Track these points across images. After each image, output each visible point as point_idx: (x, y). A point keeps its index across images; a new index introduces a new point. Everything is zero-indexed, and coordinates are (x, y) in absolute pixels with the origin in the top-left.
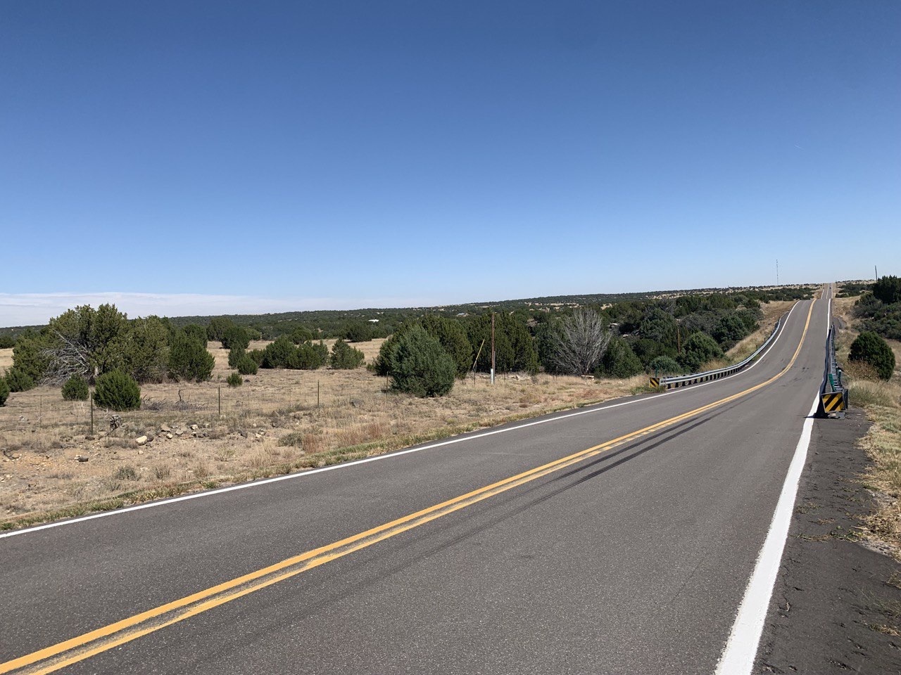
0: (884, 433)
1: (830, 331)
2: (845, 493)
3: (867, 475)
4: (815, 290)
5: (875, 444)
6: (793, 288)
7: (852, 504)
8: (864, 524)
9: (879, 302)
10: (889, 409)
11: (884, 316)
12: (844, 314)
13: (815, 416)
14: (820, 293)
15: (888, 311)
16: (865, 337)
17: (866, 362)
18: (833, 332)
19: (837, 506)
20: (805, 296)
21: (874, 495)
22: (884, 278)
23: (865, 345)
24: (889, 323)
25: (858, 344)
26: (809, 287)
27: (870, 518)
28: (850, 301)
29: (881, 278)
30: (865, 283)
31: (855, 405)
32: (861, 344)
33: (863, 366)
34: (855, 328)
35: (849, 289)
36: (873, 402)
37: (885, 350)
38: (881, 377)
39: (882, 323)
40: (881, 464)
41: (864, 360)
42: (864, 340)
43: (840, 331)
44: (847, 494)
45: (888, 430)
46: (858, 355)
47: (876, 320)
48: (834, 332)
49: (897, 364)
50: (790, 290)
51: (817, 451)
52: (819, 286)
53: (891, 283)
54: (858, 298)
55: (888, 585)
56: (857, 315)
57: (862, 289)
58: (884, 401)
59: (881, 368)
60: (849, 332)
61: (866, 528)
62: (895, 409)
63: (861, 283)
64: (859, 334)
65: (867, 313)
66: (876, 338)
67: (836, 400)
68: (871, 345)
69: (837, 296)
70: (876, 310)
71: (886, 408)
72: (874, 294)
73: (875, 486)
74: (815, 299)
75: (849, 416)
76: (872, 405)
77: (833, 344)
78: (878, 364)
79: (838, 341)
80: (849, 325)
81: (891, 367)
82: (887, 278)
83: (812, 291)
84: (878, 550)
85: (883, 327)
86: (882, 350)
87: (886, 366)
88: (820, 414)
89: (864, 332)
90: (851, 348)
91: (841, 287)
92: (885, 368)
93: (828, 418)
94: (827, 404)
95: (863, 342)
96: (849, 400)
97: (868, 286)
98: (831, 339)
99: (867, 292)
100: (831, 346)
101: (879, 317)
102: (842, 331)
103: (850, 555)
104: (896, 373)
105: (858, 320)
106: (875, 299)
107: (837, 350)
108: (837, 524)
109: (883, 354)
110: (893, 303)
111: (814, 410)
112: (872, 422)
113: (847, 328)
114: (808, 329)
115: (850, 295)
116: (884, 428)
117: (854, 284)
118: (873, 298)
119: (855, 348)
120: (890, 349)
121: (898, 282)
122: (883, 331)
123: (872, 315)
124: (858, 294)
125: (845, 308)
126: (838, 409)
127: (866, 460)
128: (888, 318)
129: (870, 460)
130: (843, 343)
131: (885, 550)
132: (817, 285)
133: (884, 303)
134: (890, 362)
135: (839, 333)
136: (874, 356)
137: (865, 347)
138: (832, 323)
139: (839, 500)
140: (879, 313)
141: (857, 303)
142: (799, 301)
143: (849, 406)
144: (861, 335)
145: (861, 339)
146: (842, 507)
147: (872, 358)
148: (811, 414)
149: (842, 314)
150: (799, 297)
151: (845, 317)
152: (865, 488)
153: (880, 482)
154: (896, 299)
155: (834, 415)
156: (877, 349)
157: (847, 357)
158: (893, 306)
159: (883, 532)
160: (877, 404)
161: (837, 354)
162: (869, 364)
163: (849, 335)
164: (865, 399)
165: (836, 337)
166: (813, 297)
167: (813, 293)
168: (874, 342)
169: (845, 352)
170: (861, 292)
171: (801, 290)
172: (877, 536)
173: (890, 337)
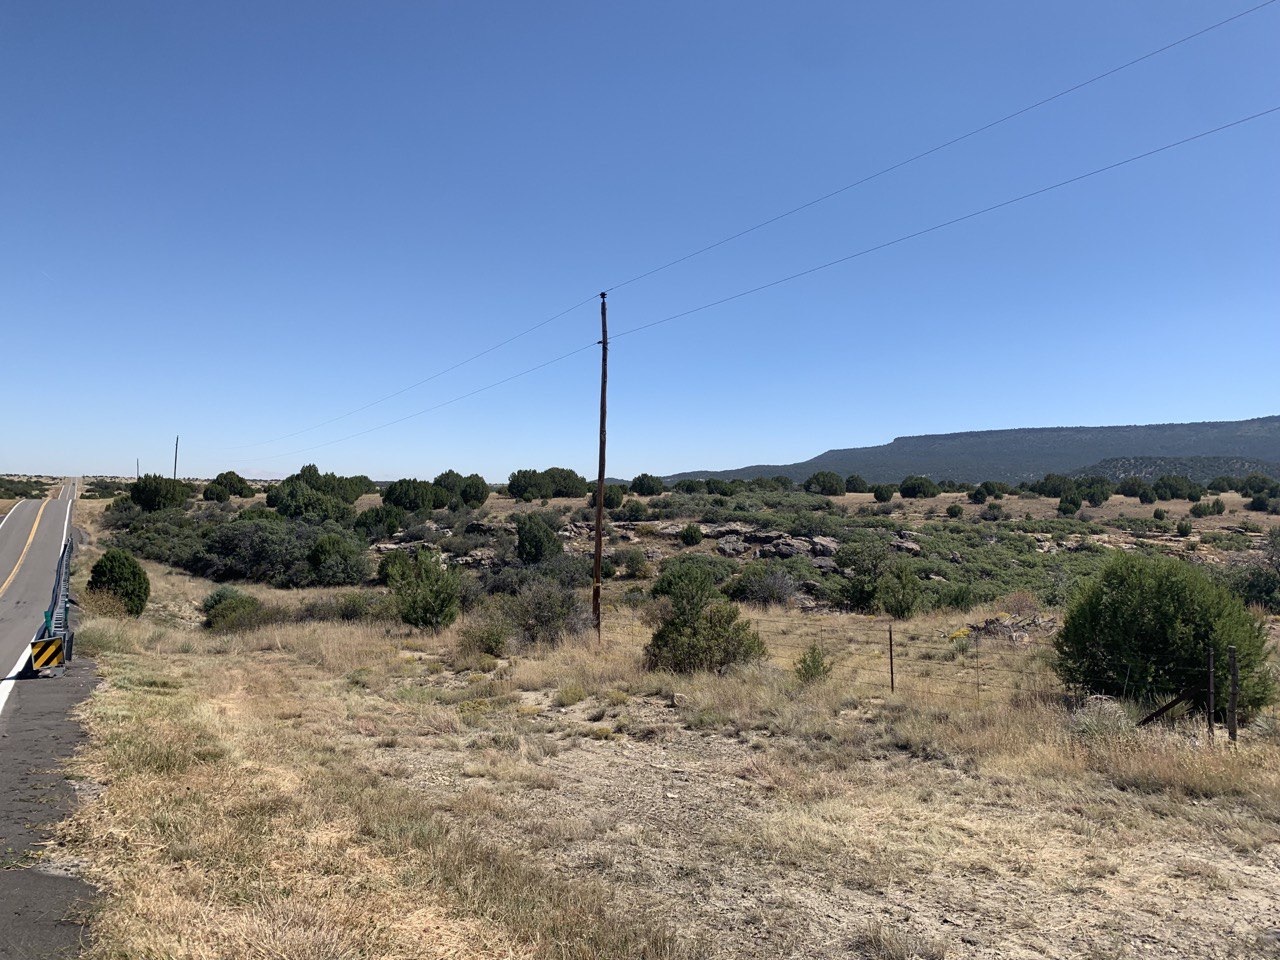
0: (114, 692)
1: (66, 546)
2: (34, 793)
3: (75, 758)
4: (51, 485)
5: (96, 710)
6: (16, 479)
7: (41, 807)
8: (51, 836)
9: (138, 508)
10: (128, 657)
11: (143, 528)
12: (89, 522)
13: (20, 676)
14: (58, 490)
15: (148, 521)
16: (113, 557)
17: (112, 592)
18: (70, 548)
19: (16, 815)
20: (34, 493)
21: (77, 787)
22: (147, 476)
23: (112, 567)
24: (147, 538)
25: (102, 567)
26: (43, 480)
27: (60, 825)
28: (99, 505)
29: (142, 476)
30: (124, 481)
31: (83, 654)
32: (106, 566)
33: (105, 598)
34: (102, 542)
35: (100, 487)
36: (108, 649)
37: (138, 576)
38: (130, 612)
39: (139, 537)
40: (99, 739)
41: (109, 589)
42: (111, 562)
43: (80, 546)
44: (38, 793)
45: (121, 687)
46: (101, 582)
47: (131, 532)
48: (72, 548)
49: (152, 594)
50: (12, 482)
51: (7, 731)
52: (58, 480)
53: (154, 484)
54: (110, 501)
55: (63, 924)
56: (106, 526)
57: (119, 489)
58: (124, 647)
59: (130, 599)
60: (93, 548)
61: (52, 842)
62: (137, 657)
63: (117, 480)
64: (104, 552)
65: (120, 523)
66: (127, 559)
67: (52, 649)
68: (119, 567)
69: (82, 497)
70: (133, 519)
71: (125, 656)
72: (133, 497)
73: (82, 773)
74: (48, 499)
75: (70, 672)
76: (108, 653)
77: (68, 566)
78: (127, 594)
79: (76, 561)
80: (94, 539)
81: (144, 598)
82: (150, 477)
83: (47, 487)
84: (62, 872)
85: (139, 543)
86: (134, 574)
87: (138, 596)
88: (28, 673)
89: (114, 549)
90: (92, 572)
91: (90, 485)
92: (136, 599)
93: (38, 677)
94: (37, 657)
95: (109, 564)
96: (74, 647)
97: (127, 485)
98: (65, 558)
99: (124, 494)
100: (65, 570)
101: (135, 529)
102: (83, 548)
103: (16, 891)
104: (149, 605)
105: (107, 532)
106: (133, 505)
107: (72, 574)
108: (7, 845)
109: (135, 579)
110: (155, 510)
111: (20, 666)
112: (102, 677)
113: (90, 543)
114: (33, 543)
115: (101, 497)
116: (115, 685)
117: (108, 481)
118: (131, 503)
119: (98, 571)
120: (145, 573)
121: (163, 483)
122: (139, 549)
123: (126, 526)
124: (112, 495)
125: (91, 514)
126: (54, 663)
127: (78, 737)
128: (147, 531)
129: (84, 735)
130: (82, 565)
131: (73, 870)
132: (54, 479)
133: (143, 510)
134: (143, 591)
135: (78, 550)
136: (122, 583)
137: (111, 571)
138: (70, 535)
139: (21, 805)
140: (137, 524)
141: (108, 508)
142: (24, 500)
143: (74, 657)
144: (108, 553)
145: (108, 559)
146: (24, 815)
147: (120, 586)
148: (14, 673)
149: (84, 522)
150: (25, 494)
151: (90, 528)
152: (67, 778)
153: (90, 766)
154: (159, 506)
155: (48, 672)
156: (127, 573)
157: (85, 585)
158: (155, 515)
159: (76, 841)
160: (114, 651)
161: (71, 580)
162: (115, 594)
163: (90, 552)
164: (98, 644)
165: (73, 555)
166: (46, 496)
167: (47, 490)
168: (124, 565)
169: (86, 576)
170: (116, 493)
171: (28, 483)
172: (66, 851)
173: (147, 558)
